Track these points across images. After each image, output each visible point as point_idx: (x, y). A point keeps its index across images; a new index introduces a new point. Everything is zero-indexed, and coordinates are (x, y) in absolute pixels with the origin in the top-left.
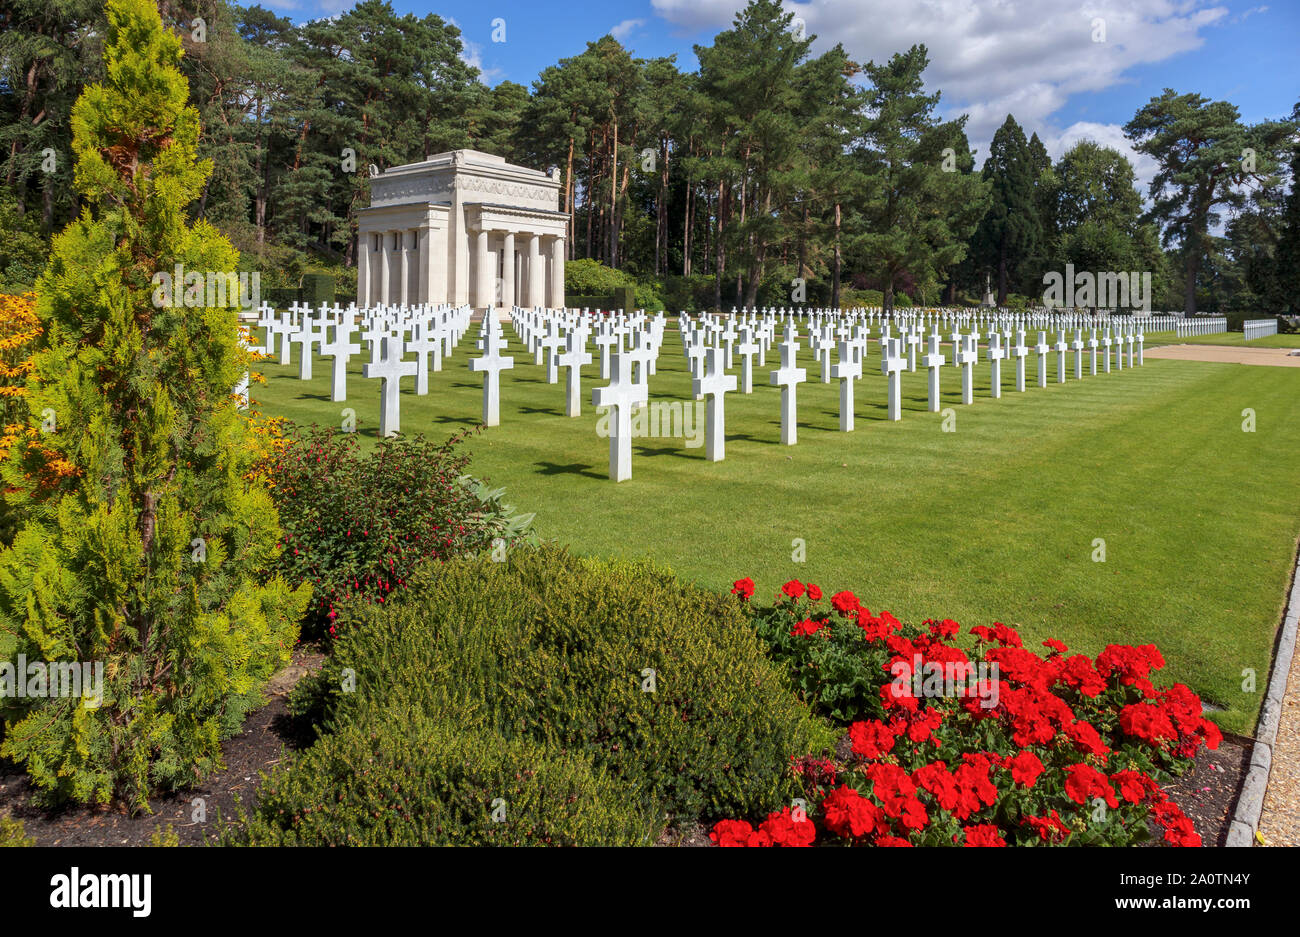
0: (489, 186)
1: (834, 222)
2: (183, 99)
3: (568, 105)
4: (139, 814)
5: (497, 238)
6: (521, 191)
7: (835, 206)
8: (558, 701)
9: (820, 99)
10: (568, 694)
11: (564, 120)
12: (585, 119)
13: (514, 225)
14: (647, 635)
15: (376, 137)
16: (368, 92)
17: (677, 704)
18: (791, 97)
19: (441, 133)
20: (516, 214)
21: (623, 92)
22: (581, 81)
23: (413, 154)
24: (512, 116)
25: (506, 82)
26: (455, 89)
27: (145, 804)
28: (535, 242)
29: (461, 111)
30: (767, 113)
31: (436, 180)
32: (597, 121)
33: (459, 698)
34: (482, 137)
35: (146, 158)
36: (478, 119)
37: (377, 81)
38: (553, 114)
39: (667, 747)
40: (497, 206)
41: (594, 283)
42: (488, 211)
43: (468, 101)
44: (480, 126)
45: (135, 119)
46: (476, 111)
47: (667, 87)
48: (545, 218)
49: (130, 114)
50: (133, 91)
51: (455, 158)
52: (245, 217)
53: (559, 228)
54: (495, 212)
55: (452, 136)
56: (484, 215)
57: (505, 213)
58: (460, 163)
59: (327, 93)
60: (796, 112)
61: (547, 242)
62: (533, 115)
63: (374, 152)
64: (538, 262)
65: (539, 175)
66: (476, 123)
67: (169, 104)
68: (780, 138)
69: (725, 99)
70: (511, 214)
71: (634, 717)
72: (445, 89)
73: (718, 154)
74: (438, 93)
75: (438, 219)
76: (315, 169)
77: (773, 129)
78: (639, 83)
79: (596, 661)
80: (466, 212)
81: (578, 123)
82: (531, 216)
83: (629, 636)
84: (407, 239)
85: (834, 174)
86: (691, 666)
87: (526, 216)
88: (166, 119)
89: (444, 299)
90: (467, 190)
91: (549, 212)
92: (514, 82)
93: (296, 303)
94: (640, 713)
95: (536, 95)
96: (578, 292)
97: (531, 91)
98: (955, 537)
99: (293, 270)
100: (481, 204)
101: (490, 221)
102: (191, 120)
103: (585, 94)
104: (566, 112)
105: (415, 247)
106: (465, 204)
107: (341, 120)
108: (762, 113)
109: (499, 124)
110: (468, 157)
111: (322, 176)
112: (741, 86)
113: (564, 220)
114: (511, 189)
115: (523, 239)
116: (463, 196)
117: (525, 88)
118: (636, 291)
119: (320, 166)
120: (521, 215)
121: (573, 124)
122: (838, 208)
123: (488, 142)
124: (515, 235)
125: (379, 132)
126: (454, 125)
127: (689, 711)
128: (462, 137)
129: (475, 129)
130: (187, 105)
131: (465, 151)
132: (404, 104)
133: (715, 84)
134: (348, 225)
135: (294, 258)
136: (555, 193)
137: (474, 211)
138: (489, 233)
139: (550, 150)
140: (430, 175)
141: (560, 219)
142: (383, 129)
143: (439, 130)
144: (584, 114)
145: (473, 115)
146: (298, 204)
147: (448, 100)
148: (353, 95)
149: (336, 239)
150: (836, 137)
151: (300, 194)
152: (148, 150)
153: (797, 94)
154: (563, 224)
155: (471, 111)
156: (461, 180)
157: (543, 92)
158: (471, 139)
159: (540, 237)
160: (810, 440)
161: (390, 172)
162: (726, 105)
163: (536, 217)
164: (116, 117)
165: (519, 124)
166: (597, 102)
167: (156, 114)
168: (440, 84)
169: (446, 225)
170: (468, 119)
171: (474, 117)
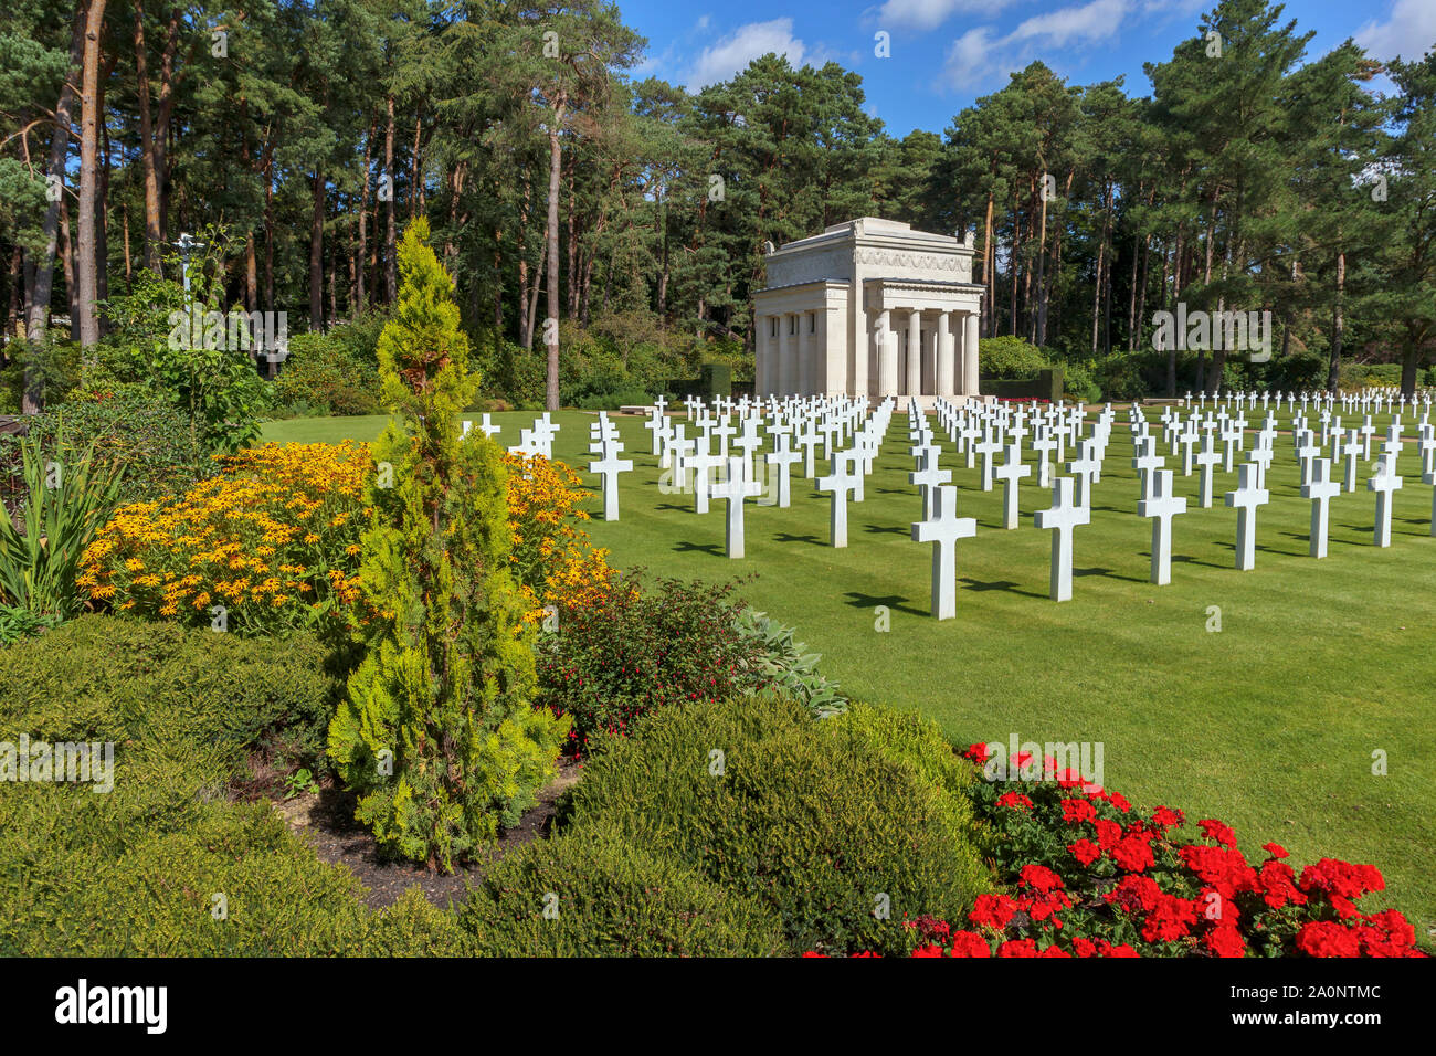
0: (891, 259)
1: (1336, 279)
2: (454, 327)
3: (986, 152)
4: (447, 873)
5: (901, 317)
6: (928, 262)
7: (1337, 256)
8: (731, 838)
9: (1318, 119)
10: (740, 832)
11: (980, 172)
12: (1006, 168)
13: (920, 302)
14: (811, 792)
15: (774, 209)
16: (764, 160)
17: (831, 854)
18: (1274, 117)
19: (841, 199)
20: (922, 289)
21: (1053, 131)
22: (1002, 122)
23: (812, 226)
24: (922, 171)
25: (916, 132)
26: (856, 147)
27: (449, 867)
28: (945, 320)
29: (864, 171)
30: (1243, 142)
31: (834, 255)
32: (1021, 168)
33: (654, 824)
34: (888, 199)
35: (431, 375)
36: (883, 178)
37: (772, 146)
38: (969, 166)
39: (816, 889)
40: (901, 281)
41: (1016, 364)
42: (891, 287)
43: (872, 159)
44: (885, 186)
45: (419, 348)
46: (881, 170)
47: (1113, 119)
48: (956, 291)
49: (416, 344)
50: (417, 325)
51: (853, 228)
52: (645, 305)
53: (971, 303)
54: (897, 287)
55: (853, 202)
56: (887, 292)
57: (909, 288)
58: (859, 234)
59: (722, 166)
60: (1281, 137)
61: (957, 318)
62: (945, 168)
63: (771, 225)
64: (948, 341)
65: (949, 241)
66: (881, 183)
67: (443, 332)
68: (1258, 172)
69: (1185, 128)
70: (915, 289)
71: (789, 861)
72: (844, 148)
73: (1174, 199)
74: (838, 153)
75: (836, 298)
76: (711, 249)
77: (1249, 162)
78: (1075, 118)
79: (764, 809)
80: (866, 289)
81: (998, 174)
82: (939, 290)
83: (796, 791)
84: (804, 323)
85: (1333, 216)
86: (845, 825)
87: (933, 290)
88: (443, 343)
89: (843, 387)
90: (868, 265)
91: (961, 285)
92: (924, 130)
93: (690, 397)
94: (794, 857)
95: (949, 144)
96: (996, 375)
97: (944, 139)
98: (1289, 715)
99: (692, 358)
100: (882, 280)
101: (892, 299)
102: (460, 342)
103: (1008, 138)
104: (984, 163)
105: (813, 331)
106: (866, 281)
107: (736, 194)
108: (1235, 142)
109: (908, 182)
110: (869, 226)
111: (719, 257)
112: (1207, 111)
113: (978, 292)
114: (916, 261)
115: (930, 317)
116: (863, 272)
117: (938, 136)
118: (1065, 372)
119: (717, 246)
120: (927, 289)
121: (992, 175)
122: (1342, 259)
123: (894, 206)
124: (921, 312)
125: (776, 203)
126: (856, 189)
127: (841, 861)
128: (865, 201)
129: (879, 191)
130: (459, 330)
131: (866, 219)
132: (803, 168)
133: (1172, 111)
134: (747, 308)
135: (693, 346)
136: (967, 262)
137: (875, 287)
138: (892, 312)
139: (966, 209)
140: (827, 249)
141: (972, 292)
142: (780, 199)
143: (841, 195)
144: (1005, 162)
145: (877, 174)
146: (697, 288)
147: (850, 159)
148: (748, 165)
149: (735, 324)
150: (1342, 166)
151: (697, 277)
152: (432, 369)
153: (1284, 114)
154: (977, 298)
155: (876, 169)
156: (862, 253)
157: (957, 140)
158: (875, 203)
159: (950, 314)
160: (1191, 579)
161: (788, 248)
162: (1185, 136)
163: (944, 290)
164: (406, 346)
165: (929, 180)
166: (1022, 146)
167: (434, 342)
168: (839, 143)
169: (844, 304)
170: (872, 180)
171: (878, 178)
